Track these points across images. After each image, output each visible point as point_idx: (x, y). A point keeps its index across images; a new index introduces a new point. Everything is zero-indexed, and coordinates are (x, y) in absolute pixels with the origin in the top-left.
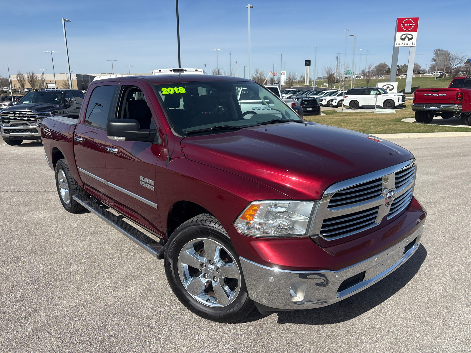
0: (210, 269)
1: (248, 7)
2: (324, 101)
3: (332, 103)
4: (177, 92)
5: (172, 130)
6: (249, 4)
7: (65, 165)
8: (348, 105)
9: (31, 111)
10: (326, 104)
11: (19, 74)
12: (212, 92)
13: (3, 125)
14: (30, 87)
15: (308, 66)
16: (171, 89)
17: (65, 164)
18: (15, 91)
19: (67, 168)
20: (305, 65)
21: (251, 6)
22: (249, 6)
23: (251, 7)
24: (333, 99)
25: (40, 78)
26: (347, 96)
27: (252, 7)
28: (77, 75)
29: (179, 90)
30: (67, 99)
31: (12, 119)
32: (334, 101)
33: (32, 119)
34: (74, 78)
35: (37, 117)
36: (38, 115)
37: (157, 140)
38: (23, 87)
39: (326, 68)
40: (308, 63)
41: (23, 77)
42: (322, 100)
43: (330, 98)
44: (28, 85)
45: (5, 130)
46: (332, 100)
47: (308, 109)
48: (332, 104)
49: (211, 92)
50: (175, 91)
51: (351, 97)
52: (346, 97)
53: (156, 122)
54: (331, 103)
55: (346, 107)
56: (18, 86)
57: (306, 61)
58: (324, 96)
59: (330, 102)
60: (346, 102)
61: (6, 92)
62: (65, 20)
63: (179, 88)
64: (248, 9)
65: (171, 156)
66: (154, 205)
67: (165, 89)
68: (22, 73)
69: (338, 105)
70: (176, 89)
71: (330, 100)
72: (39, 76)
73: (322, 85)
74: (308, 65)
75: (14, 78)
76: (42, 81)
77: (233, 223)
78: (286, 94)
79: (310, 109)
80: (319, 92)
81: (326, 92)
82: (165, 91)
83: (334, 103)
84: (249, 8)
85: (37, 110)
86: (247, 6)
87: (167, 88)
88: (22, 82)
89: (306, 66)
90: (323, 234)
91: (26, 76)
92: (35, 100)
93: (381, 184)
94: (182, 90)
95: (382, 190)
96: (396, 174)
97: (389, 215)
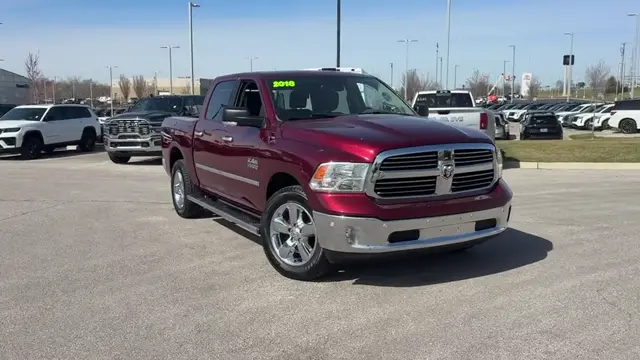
0: (295, 232)
2: (579, 120)
3: (593, 124)
4: (287, 85)
5: (276, 115)
8: (617, 127)
9: (144, 120)
10: (583, 124)
11: (122, 78)
13: (111, 136)
14: (135, 96)
16: (282, 83)
18: (115, 102)
19: (184, 168)
24: (595, 117)
25: (150, 84)
26: (615, 112)
28: (201, 80)
30: (187, 107)
31: (121, 129)
32: (596, 120)
33: (145, 130)
34: (197, 84)
35: (151, 127)
36: (153, 125)
38: (126, 97)
40: (568, 59)
41: (128, 82)
42: (576, 119)
43: (590, 116)
44: (133, 94)
45: (112, 143)
46: (592, 119)
47: (542, 130)
48: (593, 126)
49: (322, 86)
50: (285, 84)
51: (622, 114)
52: (613, 114)
53: (264, 110)
55: (613, 130)
56: (120, 95)
58: (581, 112)
59: (589, 123)
60: (614, 122)
61: (102, 103)
62: (192, 5)
63: (289, 82)
66: (256, 183)
68: (126, 77)
69: (603, 128)
71: (588, 120)
72: (149, 81)
75: (115, 85)
76: (153, 88)
77: (308, 183)
78: (520, 108)
79: (545, 130)
80: (574, 107)
81: (586, 105)
82: (276, 84)
85: (152, 119)
87: (278, 82)
88: (125, 90)
90: (378, 193)
91: (131, 81)
92: (149, 108)
93: (436, 157)
94: (292, 84)
95: (437, 162)
96: (456, 151)
97: (453, 190)
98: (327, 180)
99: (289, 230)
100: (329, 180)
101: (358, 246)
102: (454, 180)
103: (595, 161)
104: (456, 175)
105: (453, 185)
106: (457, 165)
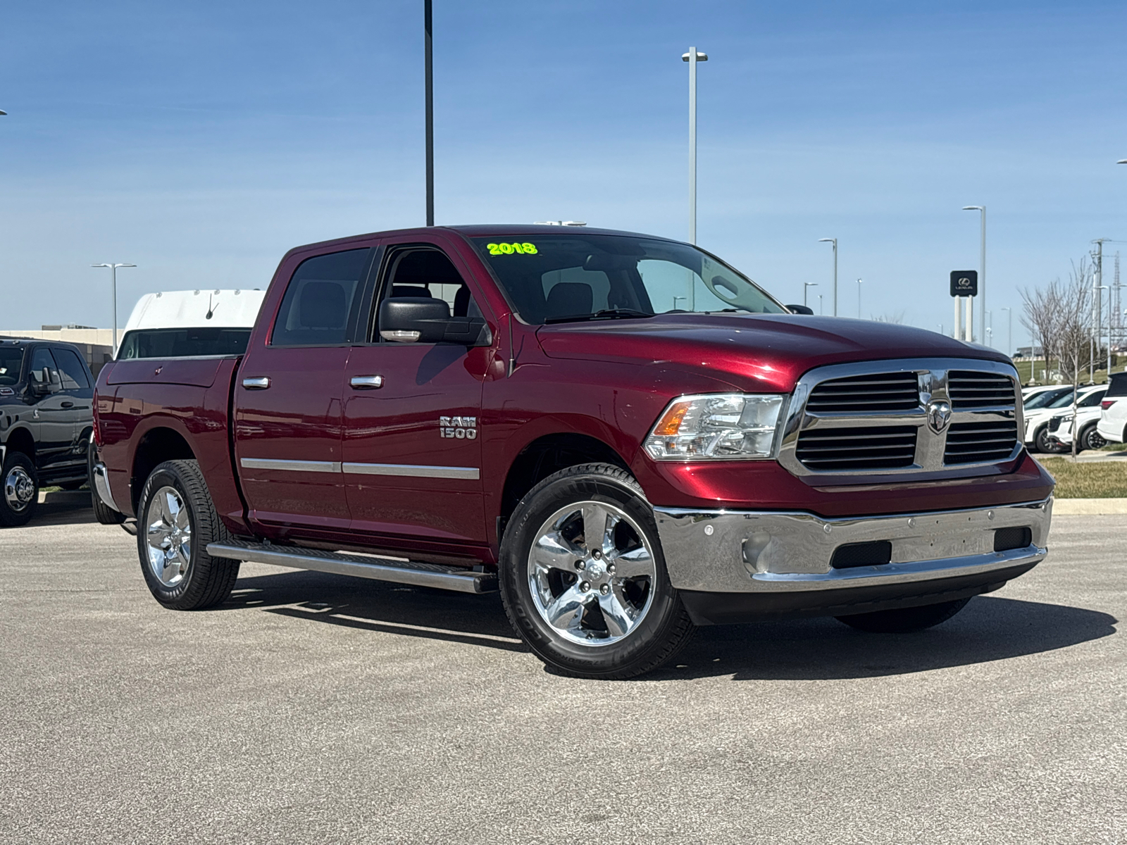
0: (594, 568)
1: (686, 59)
3: (1056, 434)
4: (519, 251)
5: (516, 315)
6: (692, 49)
7: (184, 472)
8: (1120, 439)
12: (591, 259)
15: (967, 295)
16: (508, 245)
17: (182, 469)
19: (188, 478)
20: (953, 294)
21: (700, 54)
22: (691, 54)
23: (698, 59)
24: (1060, 418)
26: (1113, 402)
27: (705, 58)
29: (523, 248)
32: (1064, 426)
37: (485, 336)
39: (1033, 296)
40: (964, 283)
43: (1047, 415)
46: (1055, 424)
48: (1055, 440)
49: (589, 257)
50: (515, 249)
52: (1106, 406)
54: (1049, 434)
55: (1114, 450)
57: (956, 276)
59: (1046, 433)
60: (1113, 428)
63: (524, 245)
64: (688, 64)
65: (517, 358)
66: (472, 473)
67: (496, 246)
69: (1084, 444)
70: (516, 245)
71: (1044, 426)
73: (1033, 380)
74: (964, 293)
77: (641, 445)
82: (495, 249)
83: (1064, 434)
84: (693, 61)
86: (685, 55)
87: (498, 244)
89: (957, 297)
90: (803, 461)
93: (915, 385)
94: (530, 249)
95: (917, 396)
96: (952, 375)
97: (948, 460)
98: (685, 436)
99: (577, 564)
100: (690, 437)
101: (767, 577)
102: (949, 438)
103: (1105, 495)
104: (954, 427)
105: (948, 448)
106: (956, 405)
